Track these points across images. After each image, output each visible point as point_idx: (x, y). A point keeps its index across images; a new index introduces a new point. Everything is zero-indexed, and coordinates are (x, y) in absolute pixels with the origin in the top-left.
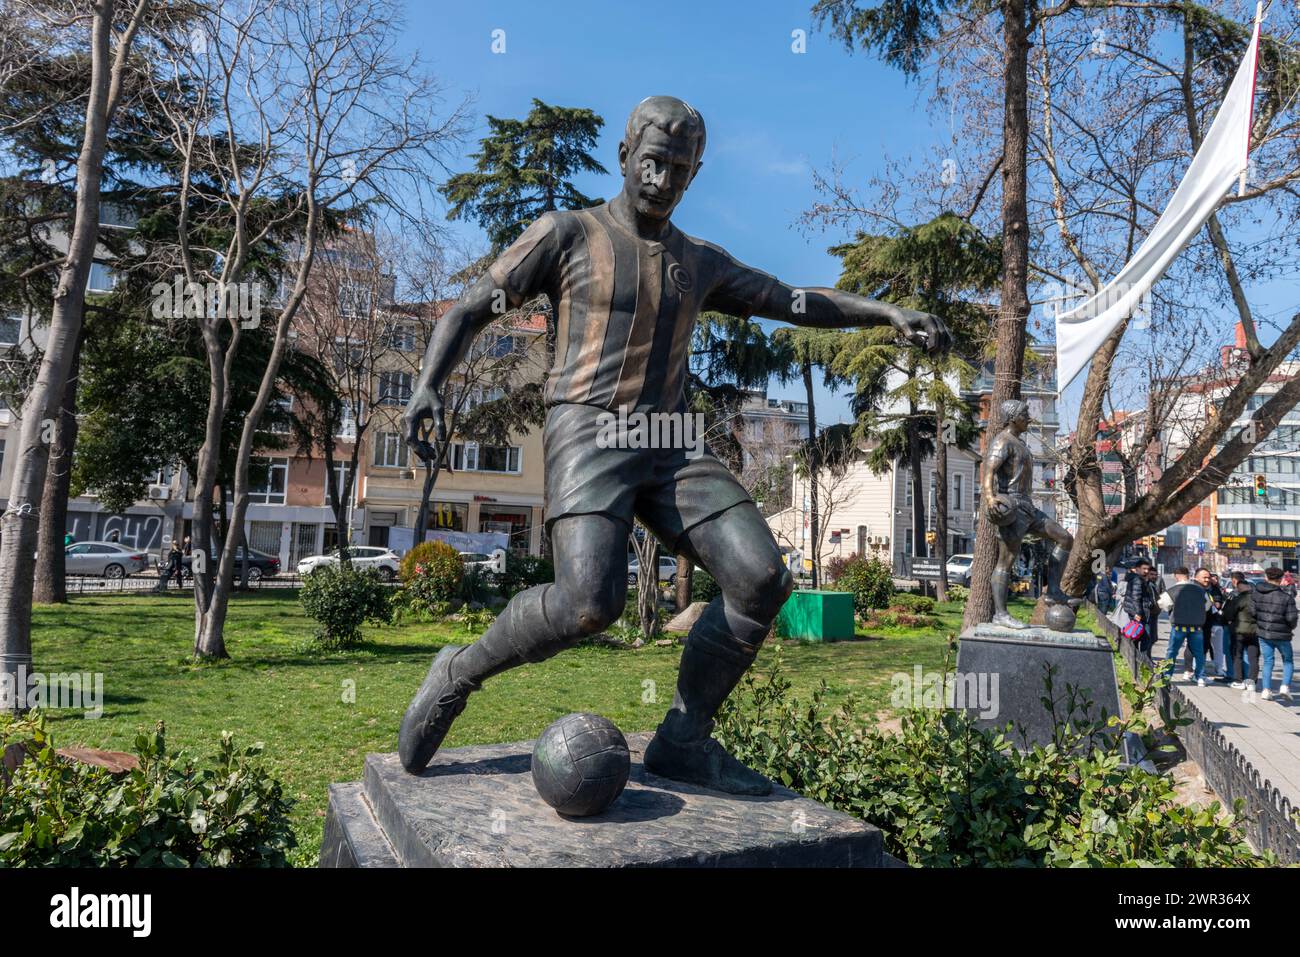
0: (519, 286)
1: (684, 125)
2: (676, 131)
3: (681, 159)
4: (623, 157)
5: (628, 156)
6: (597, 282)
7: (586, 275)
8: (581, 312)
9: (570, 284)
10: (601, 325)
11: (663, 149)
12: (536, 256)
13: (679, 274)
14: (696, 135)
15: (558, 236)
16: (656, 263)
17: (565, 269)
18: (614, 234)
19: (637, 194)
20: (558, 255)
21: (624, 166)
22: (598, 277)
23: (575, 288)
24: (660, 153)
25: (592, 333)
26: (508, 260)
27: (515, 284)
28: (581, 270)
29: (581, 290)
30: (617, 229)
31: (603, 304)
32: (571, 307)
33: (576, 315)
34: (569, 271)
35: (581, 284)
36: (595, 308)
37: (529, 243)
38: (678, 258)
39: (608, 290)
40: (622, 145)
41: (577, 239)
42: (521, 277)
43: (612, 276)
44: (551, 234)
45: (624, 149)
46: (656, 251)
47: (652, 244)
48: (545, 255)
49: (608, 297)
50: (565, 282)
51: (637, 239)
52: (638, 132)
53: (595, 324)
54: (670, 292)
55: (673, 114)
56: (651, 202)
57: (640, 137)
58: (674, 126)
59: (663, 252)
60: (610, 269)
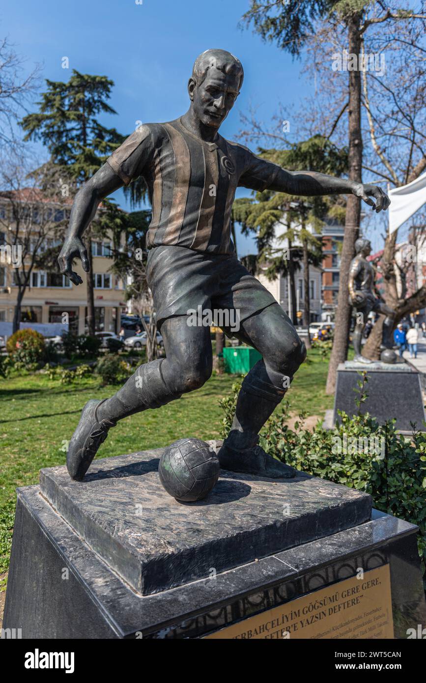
0: (128, 170)
1: (234, 67)
2: (229, 71)
3: (231, 89)
4: (191, 89)
5: (195, 89)
6: (180, 168)
7: (173, 164)
8: (170, 188)
9: (161, 170)
10: (183, 195)
11: (221, 82)
12: (139, 152)
13: (228, 163)
14: (240, 74)
15: (153, 139)
16: (214, 156)
17: (158, 160)
18: (187, 137)
19: (201, 112)
20: (153, 151)
21: (192, 94)
22: (180, 165)
23: (165, 172)
24: (219, 85)
25: (178, 201)
26: (120, 154)
27: (125, 170)
28: (168, 161)
29: (169, 173)
31: (184, 182)
32: (162, 185)
33: (166, 189)
34: (161, 161)
35: (169, 169)
36: (180, 184)
37: (134, 144)
38: (226, 153)
39: (187, 174)
40: (191, 80)
41: (165, 141)
42: (130, 165)
43: (189, 164)
44: (148, 137)
45: (192, 83)
46: (213, 148)
47: (210, 144)
48: (144, 151)
49: (188, 178)
50: (158, 168)
51: (201, 141)
52: (203, 72)
53: (179, 194)
54: (224, 174)
55: (227, 60)
56: (212, 117)
57: (205, 75)
58: (228, 68)
59: (217, 149)
60: (187, 160)
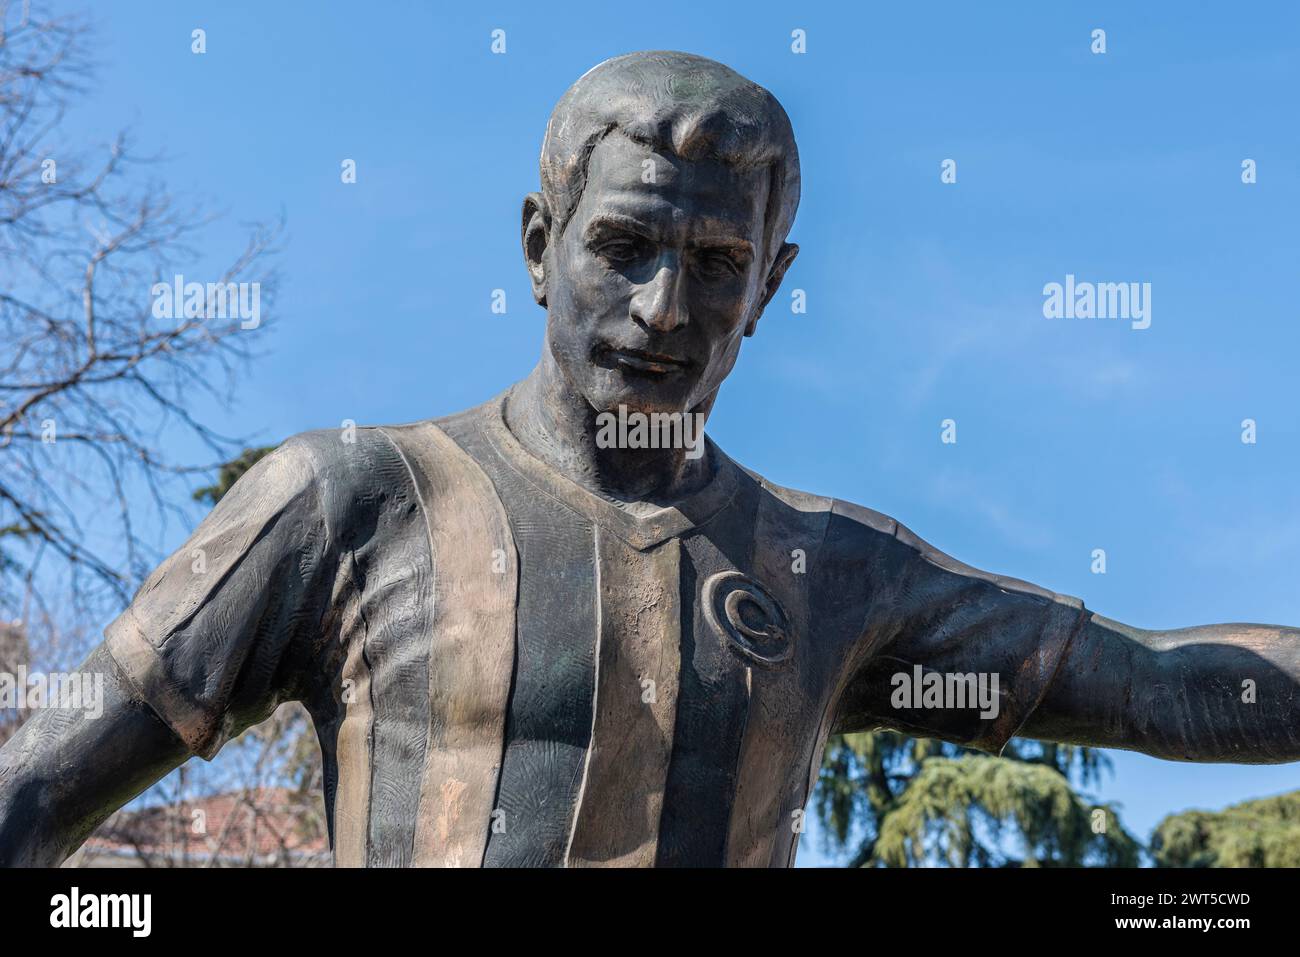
0: (200, 676)
1: (715, 125)
2: (693, 144)
3: (715, 231)
4: (536, 245)
5: (551, 239)
6: (457, 648)
7: (421, 626)
8: (406, 754)
9: (368, 662)
10: (472, 792)
11: (655, 202)
12: (252, 577)
13: (742, 605)
14: (760, 153)
15: (326, 506)
16: (662, 571)
17: (352, 613)
18: (514, 488)
19: (580, 354)
20: (329, 566)
21: (538, 272)
22: (459, 629)
23: (385, 671)
24: (646, 215)
25: (443, 825)
26: (164, 595)
27: (185, 672)
28: (403, 610)
29: (404, 676)
30: (530, 474)
31: (478, 719)
32: (373, 740)
33: (388, 762)
34: (366, 617)
35: (403, 656)
36: (452, 733)
37: (230, 536)
38: (739, 551)
39: (495, 673)
40: (529, 209)
41: (391, 511)
42: (209, 646)
43: (508, 622)
44: (306, 497)
45: (537, 220)
46: (659, 533)
47: (645, 512)
48: (282, 571)
49: (496, 697)
50: (354, 653)
51: (593, 501)
52: (572, 160)
53: (453, 789)
54: (713, 664)
55: (681, 94)
56: (630, 374)
57: (580, 172)
58: (683, 130)
59: (685, 535)
60: (500, 600)
